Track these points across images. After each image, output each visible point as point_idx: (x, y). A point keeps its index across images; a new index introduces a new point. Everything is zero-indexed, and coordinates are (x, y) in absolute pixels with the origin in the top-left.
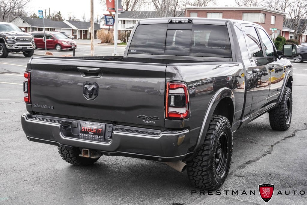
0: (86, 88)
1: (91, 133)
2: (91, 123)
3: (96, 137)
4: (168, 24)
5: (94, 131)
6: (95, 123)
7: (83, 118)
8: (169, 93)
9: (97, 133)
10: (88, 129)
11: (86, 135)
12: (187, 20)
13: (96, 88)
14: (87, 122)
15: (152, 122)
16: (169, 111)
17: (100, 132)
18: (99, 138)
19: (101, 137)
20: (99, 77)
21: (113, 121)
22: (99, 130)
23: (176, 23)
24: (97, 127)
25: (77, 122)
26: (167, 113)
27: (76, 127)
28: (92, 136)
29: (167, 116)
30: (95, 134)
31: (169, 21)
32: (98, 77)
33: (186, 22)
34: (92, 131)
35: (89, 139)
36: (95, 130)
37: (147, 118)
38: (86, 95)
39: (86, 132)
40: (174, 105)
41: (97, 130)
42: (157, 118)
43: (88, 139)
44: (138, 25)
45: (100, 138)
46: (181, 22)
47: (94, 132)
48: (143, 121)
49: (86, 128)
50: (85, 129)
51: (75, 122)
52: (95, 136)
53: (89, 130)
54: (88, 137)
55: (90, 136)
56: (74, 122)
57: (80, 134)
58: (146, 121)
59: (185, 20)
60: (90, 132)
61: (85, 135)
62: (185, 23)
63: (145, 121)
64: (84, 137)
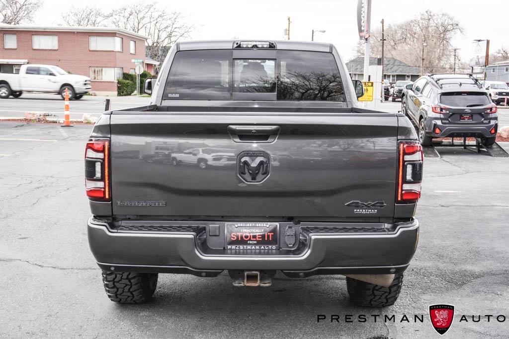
0: (246, 163)
1: (251, 242)
2: (249, 224)
3: (263, 247)
4: (233, 50)
5: (259, 238)
6: (259, 224)
7: (222, 217)
8: (404, 161)
9: (263, 240)
10: (244, 235)
11: (241, 247)
12: (268, 43)
13: (267, 161)
14: (239, 224)
15: (373, 211)
16: (404, 190)
17: (270, 239)
18: (268, 250)
19: (274, 247)
20: (272, 140)
21: (287, 215)
22: (268, 236)
23: (247, 48)
24: (262, 230)
25: (218, 225)
26: (399, 194)
27: (218, 234)
28: (253, 247)
29: (399, 199)
30: (259, 243)
31: (235, 45)
32: (268, 141)
33: (265, 46)
34: (253, 238)
35: (247, 254)
36: (261, 236)
37: (364, 205)
38: (243, 175)
39: (241, 241)
40: (412, 180)
41: (263, 236)
42: (383, 204)
43: (245, 253)
44: (176, 51)
45: (272, 249)
46: (257, 47)
47: (257, 239)
48: (355, 210)
49: (240, 234)
50: (237, 237)
51: (212, 226)
52: (260, 247)
53: (246, 237)
54: (247, 250)
55: (249, 247)
56: (210, 225)
57: (229, 247)
58: (361, 211)
59: (264, 43)
60: (250, 240)
61: (239, 247)
62: (263, 48)
63: (358, 210)
64: (236, 252)
